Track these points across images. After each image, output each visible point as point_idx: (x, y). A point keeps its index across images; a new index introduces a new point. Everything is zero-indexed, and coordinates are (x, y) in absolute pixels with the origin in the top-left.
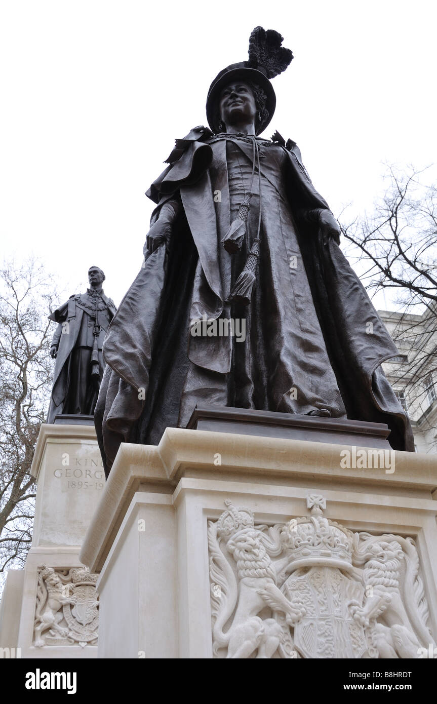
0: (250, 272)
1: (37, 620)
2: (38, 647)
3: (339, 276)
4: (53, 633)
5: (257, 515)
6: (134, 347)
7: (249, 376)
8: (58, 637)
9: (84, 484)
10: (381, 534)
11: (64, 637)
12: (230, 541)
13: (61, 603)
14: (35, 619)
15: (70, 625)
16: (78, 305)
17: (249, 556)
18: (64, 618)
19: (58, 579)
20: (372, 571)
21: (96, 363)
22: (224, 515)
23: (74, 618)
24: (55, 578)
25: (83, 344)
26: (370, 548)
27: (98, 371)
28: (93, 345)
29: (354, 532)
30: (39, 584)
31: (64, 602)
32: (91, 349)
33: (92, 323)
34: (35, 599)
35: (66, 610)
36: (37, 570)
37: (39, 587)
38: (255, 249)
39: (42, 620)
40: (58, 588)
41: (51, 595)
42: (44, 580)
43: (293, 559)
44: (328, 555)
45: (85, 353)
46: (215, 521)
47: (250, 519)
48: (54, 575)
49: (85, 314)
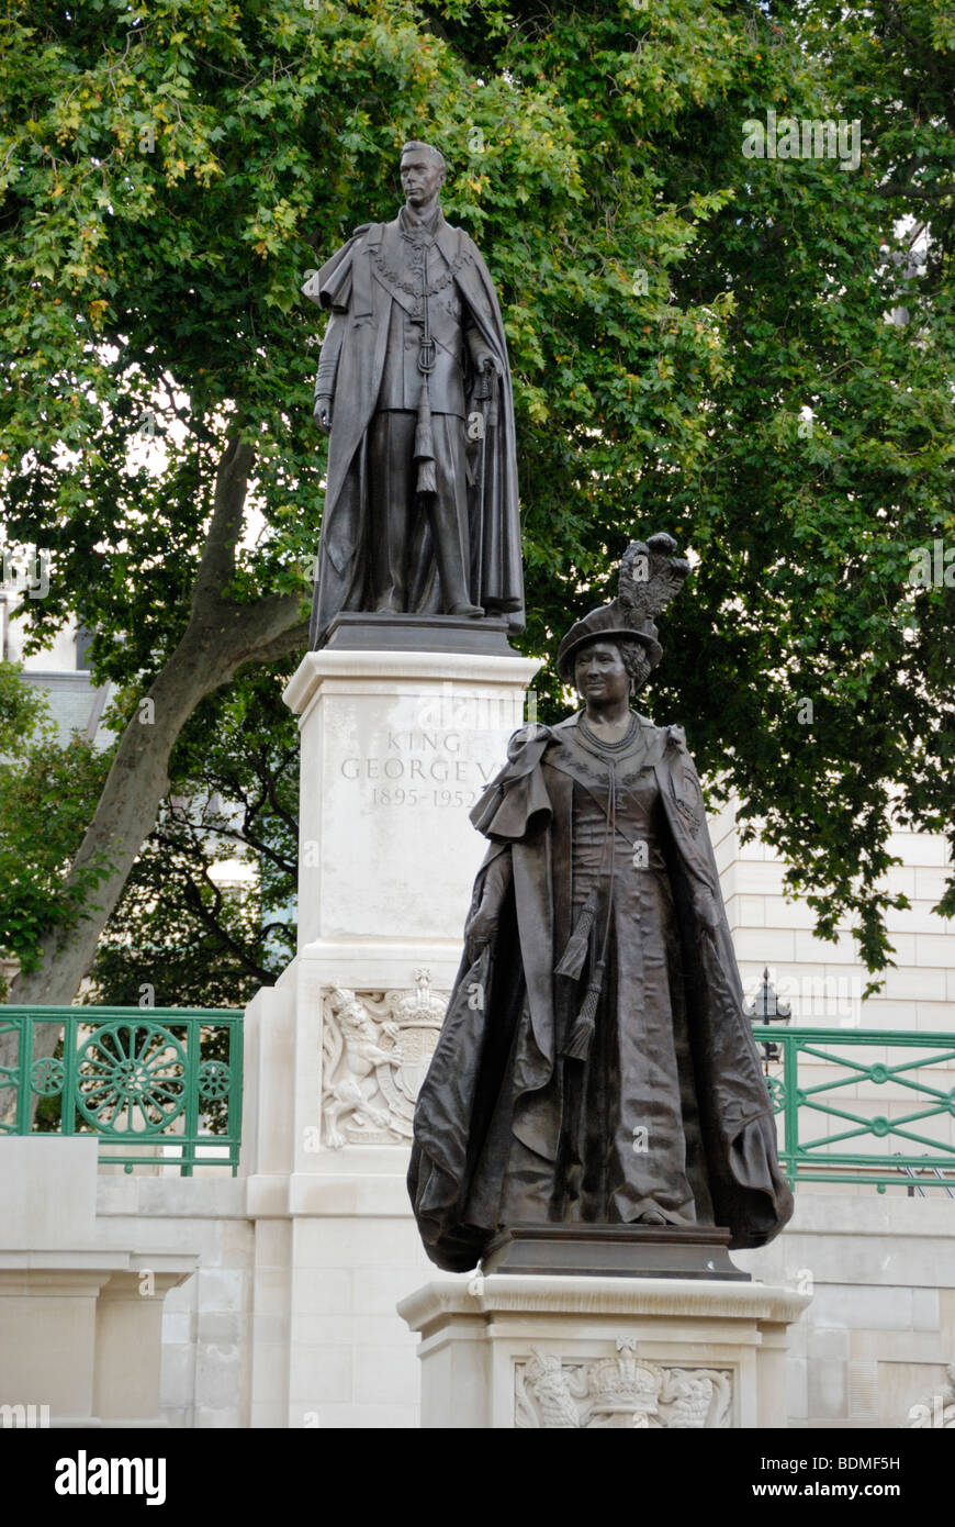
0: (587, 1019)
1: (326, 1094)
2: (333, 1147)
3: (711, 993)
4: (360, 1121)
5: (564, 1358)
6: (449, 1121)
7: (581, 1156)
8: (370, 1128)
9: (407, 793)
10: (694, 1369)
11: (380, 1127)
12: (536, 1387)
13: (372, 1063)
14: (323, 1090)
15: (392, 1107)
16: (376, 272)
17: (552, 1404)
18: (379, 1089)
19: (363, 1015)
20: (676, 1412)
21: (426, 459)
22: (531, 1360)
23: (400, 1090)
24: (358, 1011)
25: (395, 403)
26: (678, 1389)
27: (433, 482)
28: (419, 406)
29: (665, 1368)
30: (325, 1022)
31: (377, 1061)
32: (414, 413)
33: (415, 332)
34: (320, 1054)
35: (383, 1073)
36: (320, 994)
37: (326, 1028)
38: (596, 984)
39: (336, 1095)
40: (363, 1031)
41: (351, 1046)
42: (335, 1013)
43: (596, 1404)
44: (629, 1402)
45: (398, 423)
46: (522, 1364)
47: (557, 1364)
48: (356, 1006)
49: (397, 307)
